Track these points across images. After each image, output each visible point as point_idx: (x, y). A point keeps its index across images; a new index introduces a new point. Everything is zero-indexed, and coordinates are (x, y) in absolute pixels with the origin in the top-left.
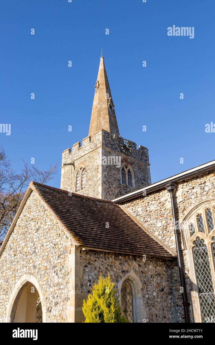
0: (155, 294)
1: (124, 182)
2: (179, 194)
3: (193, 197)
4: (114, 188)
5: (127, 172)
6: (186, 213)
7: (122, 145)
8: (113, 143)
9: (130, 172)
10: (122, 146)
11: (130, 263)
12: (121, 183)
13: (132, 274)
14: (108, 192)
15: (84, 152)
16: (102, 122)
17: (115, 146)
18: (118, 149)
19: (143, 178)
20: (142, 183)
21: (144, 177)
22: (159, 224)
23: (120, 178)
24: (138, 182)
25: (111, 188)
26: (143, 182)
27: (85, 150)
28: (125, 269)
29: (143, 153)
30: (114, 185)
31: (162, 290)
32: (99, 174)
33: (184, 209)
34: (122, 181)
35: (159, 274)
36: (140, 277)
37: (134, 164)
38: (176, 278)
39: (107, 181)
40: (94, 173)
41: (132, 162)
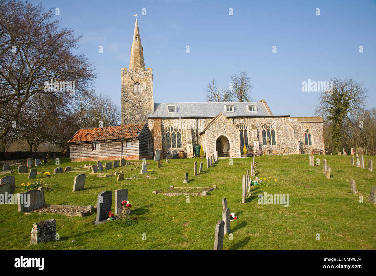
16: (142, 60)
27: (140, 74)
32: (151, 90)
40: (147, 88)
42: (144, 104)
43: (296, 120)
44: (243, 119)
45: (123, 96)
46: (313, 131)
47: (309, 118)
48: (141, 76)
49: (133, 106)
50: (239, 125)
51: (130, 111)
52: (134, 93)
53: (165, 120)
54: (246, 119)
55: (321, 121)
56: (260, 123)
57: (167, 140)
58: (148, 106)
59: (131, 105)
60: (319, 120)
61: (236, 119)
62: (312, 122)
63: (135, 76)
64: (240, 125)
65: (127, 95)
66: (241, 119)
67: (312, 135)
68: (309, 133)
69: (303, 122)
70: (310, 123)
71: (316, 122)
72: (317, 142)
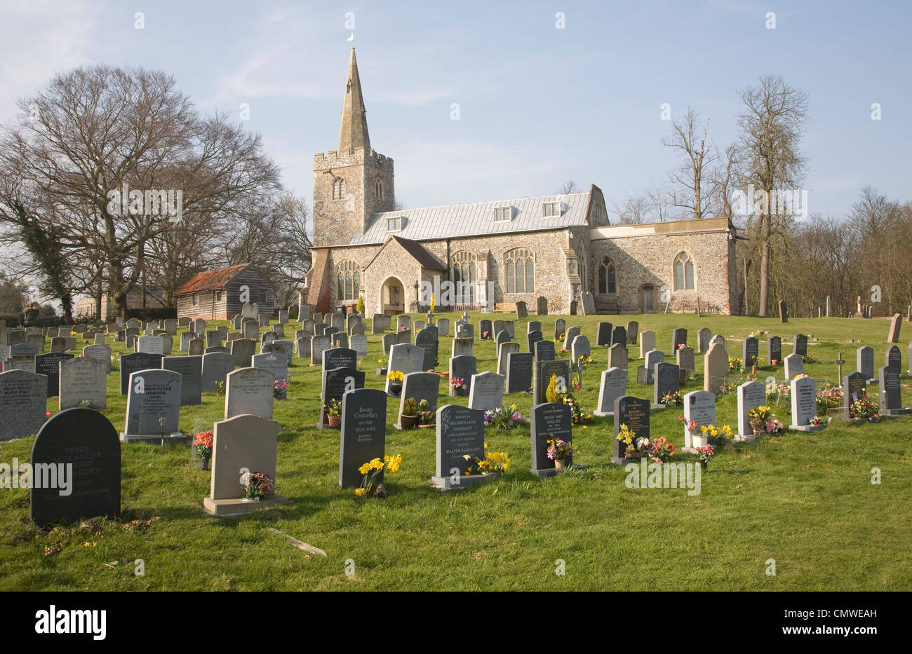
2: (451, 244)
3: (457, 247)
4: (371, 202)
5: (379, 186)
7: (377, 160)
8: (371, 160)
9: (381, 186)
10: (376, 162)
11: (433, 272)
12: (375, 197)
14: (367, 206)
16: (357, 131)
17: (372, 162)
19: (389, 190)
20: (389, 195)
22: (439, 255)
23: (375, 192)
24: (386, 194)
25: (369, 202)
27: (344, 162)
28: (432, 274)
30: (371, 200)
32: (361, 190)
33: (453, 251)
34: (376, 195)
35: (440, 277)
37: (384, 177)
38: (446, 278)
39: (367, 196)
40: (355, 187)
42: (348, 219)
43: (651, 230)
44: (468, 241)
45: (317, 205)
46: (696, 254)
47: (688, 225)
48: (345, 165)
49: (331, 224)
50: (460, 253)
51: (327, 233)
52: (334, 199)
53: (336, 251)
54: (474, 241)
55: (722, 229)
56: (501, 248)
57: (339, 286)
58: (355, 222)
59: (327, 222)
60: (717, 228)
61: (455, 242)
62: (697, 233)
63: (335, 167)
64: (462, 253)
65: (322, 203)
66: (464, 242)
67: (695, 266)
68: (689, 260)
69: (671, 232)
70: (691, 235)
71: (708, 233)
72: (706, 282)
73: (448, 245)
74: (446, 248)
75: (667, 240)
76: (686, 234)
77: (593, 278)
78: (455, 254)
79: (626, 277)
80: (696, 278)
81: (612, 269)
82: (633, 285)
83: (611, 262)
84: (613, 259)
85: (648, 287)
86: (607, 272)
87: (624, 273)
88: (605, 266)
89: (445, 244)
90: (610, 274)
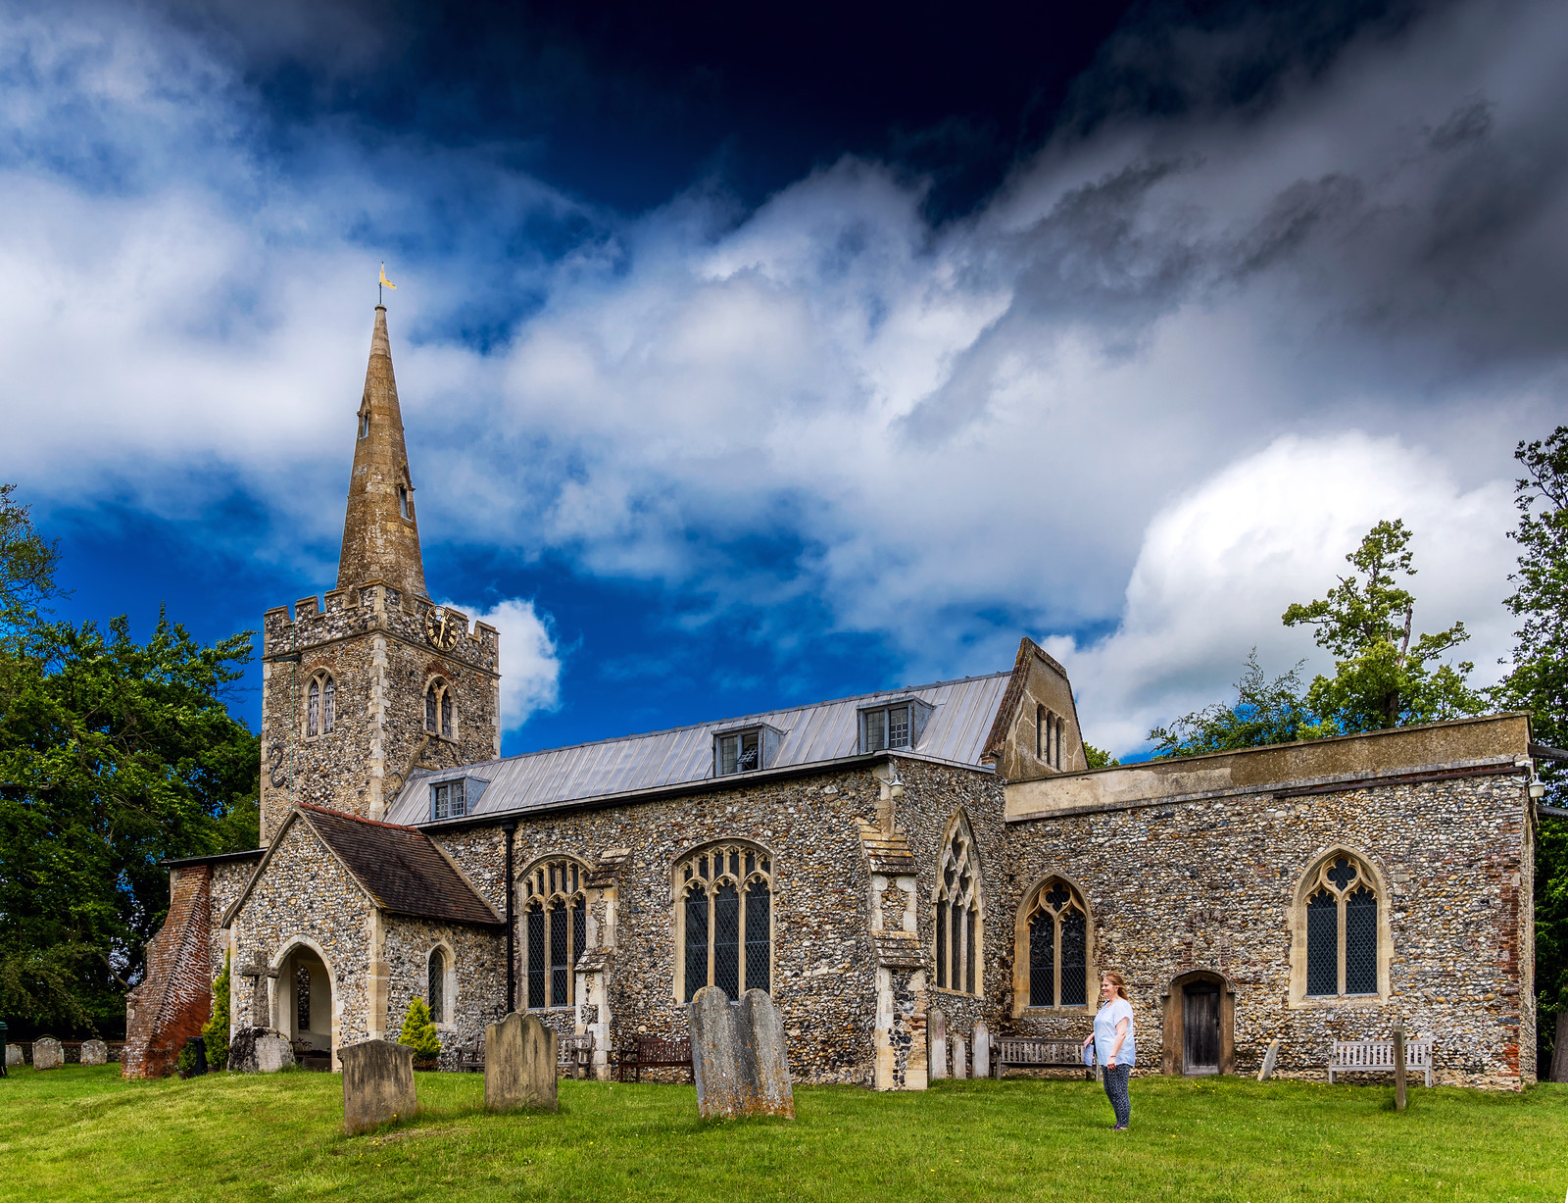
0: (472, 968)
1: (432, 723)
2: (518, 836)
3: (536, 845)
4: (407, 741)
5: (440, 698)
6: (525, 866)
7: (431, 624)
8: (408, 619)
9: (449, 698)
10: (429, 628)
11: (442, 930)
12: (425, 727)
13: (444, 943)
14: (392, 751)
15: (329, 631)
16: (380, 542)
17: (413, 627)
18: (421, 635)
19: (480, 713)
20: (478, 728)
21: (482, 710)
22: (487, 876)
23: (422, 715)
24: (466, 724)
25: (399, 741)
26: (478, 724)
27: (332, 627)
28: (435, 937)
29: (483, 643)
30: (407, 735)
31: (483, 965)
32: (370, 703)
33: (523, 861)
34: (427, 723)
35: (481, 946)
36: (455, 948)
37: (458, 675)
38: (502, 951)
39: (391, 723)
40: (358, 698)
41: (454, 670)
43: (1221, 780)
44: (570, 825)
45: (270, 754)
46: (1392, 860)
47: (1362, 749)
48: (335, 635)
50: (544, 868)
54: (585, 822)
55: (1500, 758)
56: (666, 845)
61: (530, 829)
62: (1394, 781)
63: (312, 643)
65: (280, 747)
66: (556, 830)
67: (1384, 905)
68: (1361, 887)
69: (1293, 783)
70: (1370, 789)
71: (1438, 777)
72: (1428, 965)
73: (510, 842)
74: (502, 850)
75: (1279, 813)
76: (1353, 785)
77: (1011, 952)
78: (528, 871)
79: (1120, 948)
80: (1385, 951)
81: (1076, 923)
82: (1149, 979)
83: (1072, 899)
84: (1080, 885)
85: (1201, 983)
86: (1059, 933)
87: (1116, 935)
88: (1051, 911)
89: (500, 837)
90: (1067, 942)
